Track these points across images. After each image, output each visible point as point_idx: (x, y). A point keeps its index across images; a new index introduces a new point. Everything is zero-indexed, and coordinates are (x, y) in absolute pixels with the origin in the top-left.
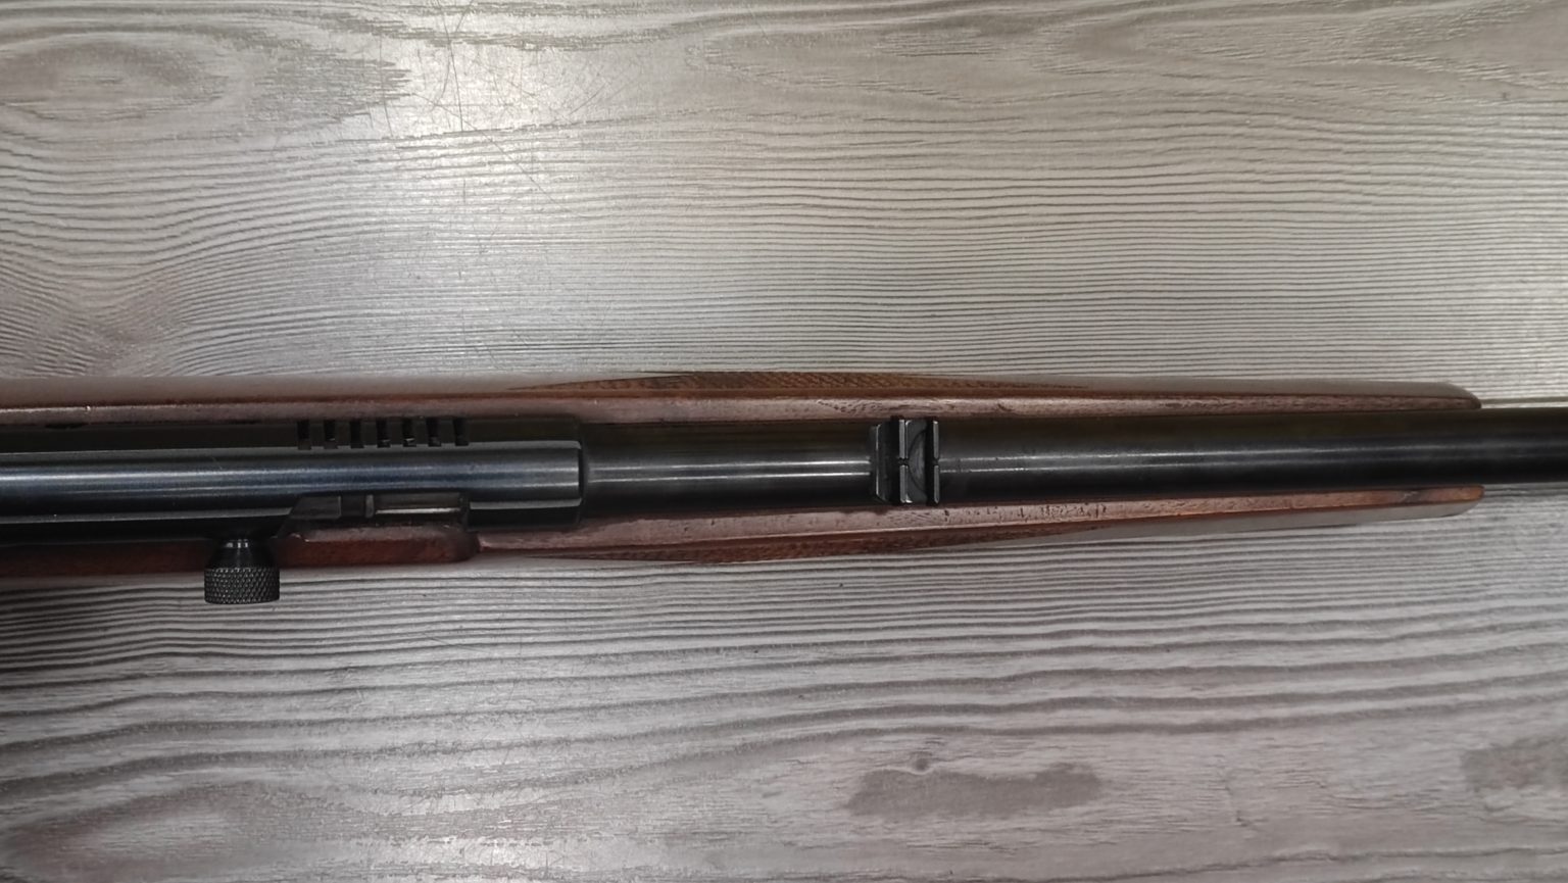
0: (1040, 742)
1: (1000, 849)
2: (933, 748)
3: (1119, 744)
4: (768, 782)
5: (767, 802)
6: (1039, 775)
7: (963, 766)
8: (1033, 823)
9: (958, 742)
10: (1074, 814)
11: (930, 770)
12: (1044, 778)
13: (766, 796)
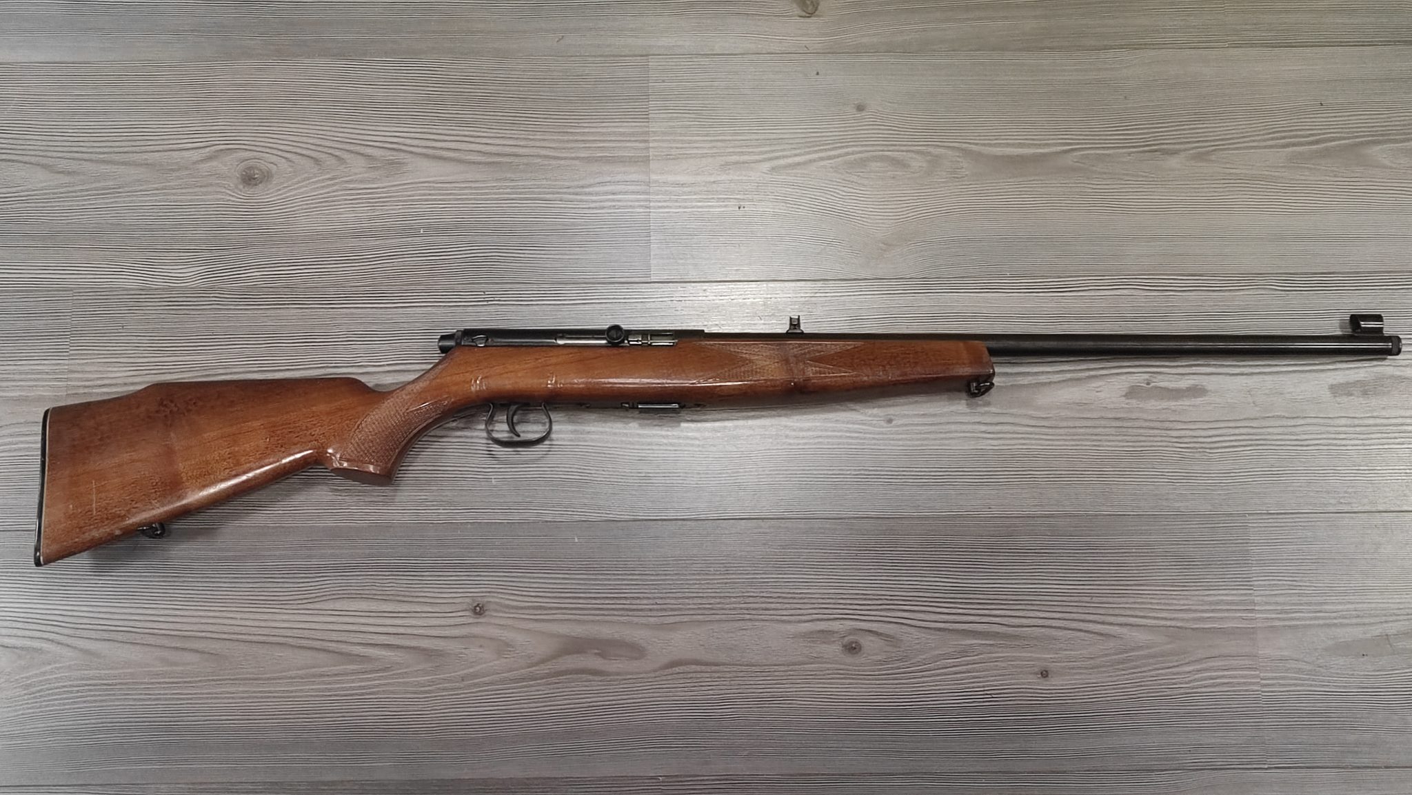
0: (1187, 377)
1: (1175, 411)
2: (1152, 378)
3: (1213, 378)
4: (1097, 387)
5: (1097, 394)
6: (1187, 388)
7: (1162, 384)
8: (1187, 403)
9: (1160, 377)
10: (1199, 401)
11: (1151, 386)
12: (1189, 389)
13: (1097, 392)
